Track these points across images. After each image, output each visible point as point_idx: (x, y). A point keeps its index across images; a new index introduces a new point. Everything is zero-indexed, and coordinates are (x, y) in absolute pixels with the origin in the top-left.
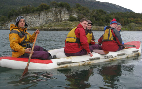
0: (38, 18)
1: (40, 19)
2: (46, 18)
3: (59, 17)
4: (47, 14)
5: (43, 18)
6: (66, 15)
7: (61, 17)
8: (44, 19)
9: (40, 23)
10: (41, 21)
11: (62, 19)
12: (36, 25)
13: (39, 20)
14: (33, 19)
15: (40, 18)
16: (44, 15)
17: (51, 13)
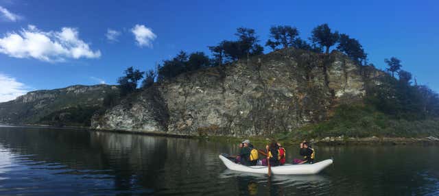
0: (215, 88)
1: (224, 91)
2: (254, 86)
3: (318, 82)
4: (263, 66)
5: (237, 87)
6: (350, 78)
7: (327, 83)
8: (247, 92)
9: (223, 112)
10: (229, 102)
11: (333, 92)
12: (204, 118)
13: (219, 97)
14: (193, 92)
15: (227, 86)
16: (244, 75)
17: (281, 64)
